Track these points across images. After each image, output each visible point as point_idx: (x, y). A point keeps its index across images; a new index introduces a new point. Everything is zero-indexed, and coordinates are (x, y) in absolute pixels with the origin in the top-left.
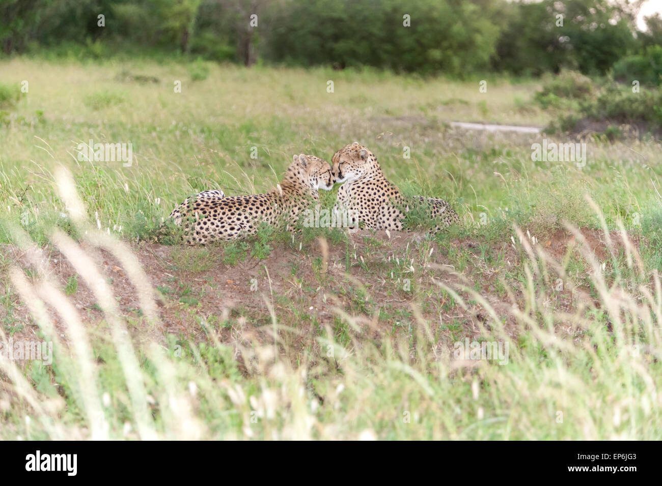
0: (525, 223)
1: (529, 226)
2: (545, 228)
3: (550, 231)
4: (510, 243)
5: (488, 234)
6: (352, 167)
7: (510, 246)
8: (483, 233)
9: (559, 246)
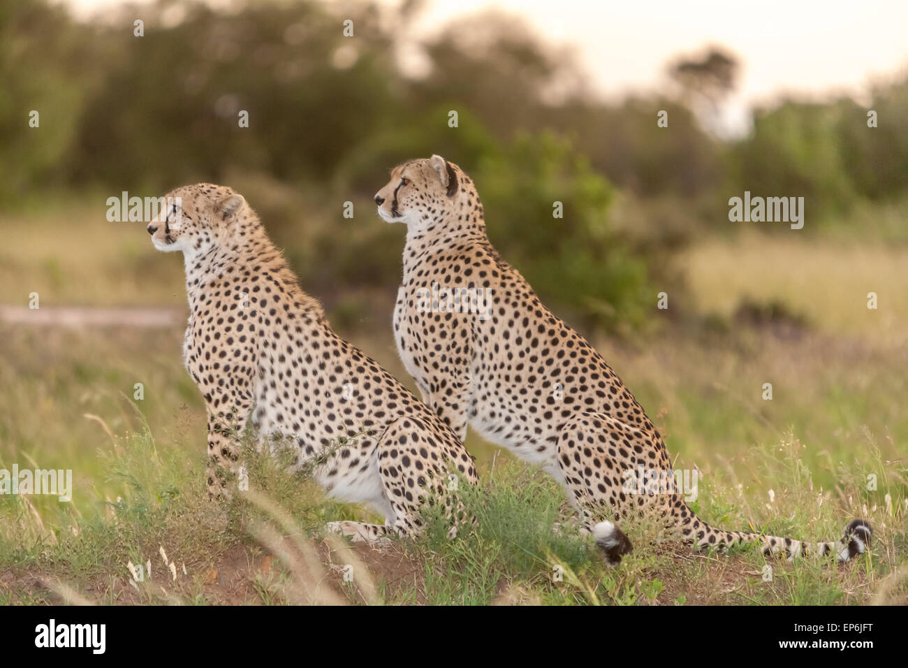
0: (158, 531)
1: (167, 538)
2: (203, 541)
3: (212, 546)
4: (126, 577)
5: (75, 557)
6: (422, 197)
7: (125, 584)
8: (63, 556)
9: (236, 581)
